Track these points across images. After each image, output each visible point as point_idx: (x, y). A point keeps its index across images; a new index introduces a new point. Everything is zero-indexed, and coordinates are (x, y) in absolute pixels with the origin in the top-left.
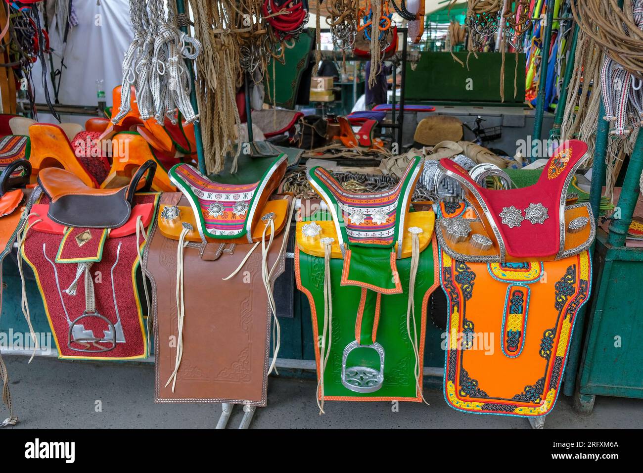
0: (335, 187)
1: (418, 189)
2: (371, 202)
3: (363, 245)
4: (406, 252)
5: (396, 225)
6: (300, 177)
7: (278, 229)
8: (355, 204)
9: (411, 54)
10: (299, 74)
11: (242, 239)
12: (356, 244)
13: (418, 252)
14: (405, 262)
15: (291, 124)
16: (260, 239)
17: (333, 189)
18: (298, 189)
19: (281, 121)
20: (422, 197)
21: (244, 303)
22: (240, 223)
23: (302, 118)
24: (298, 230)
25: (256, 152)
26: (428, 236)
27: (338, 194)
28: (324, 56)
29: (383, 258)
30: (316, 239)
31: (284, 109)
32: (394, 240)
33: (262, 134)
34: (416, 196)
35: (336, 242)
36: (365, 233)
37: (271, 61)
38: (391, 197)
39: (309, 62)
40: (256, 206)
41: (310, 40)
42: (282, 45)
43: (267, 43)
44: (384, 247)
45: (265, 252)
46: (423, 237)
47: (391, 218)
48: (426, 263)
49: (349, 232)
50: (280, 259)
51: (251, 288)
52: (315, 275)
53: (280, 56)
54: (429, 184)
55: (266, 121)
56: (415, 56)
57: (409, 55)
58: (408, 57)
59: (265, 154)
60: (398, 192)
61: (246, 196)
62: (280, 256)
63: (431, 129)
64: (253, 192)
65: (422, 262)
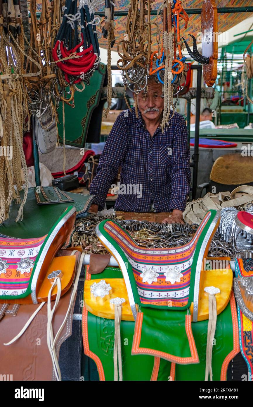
0: (125, 242)
1: (215, 240)
2: (164, 259)
3: (155, 307)
4: (202, 314)
5: (190, 284)
6: (89, 225)
7: (66, 288)
8: (147, 261)
9: (206, 91)
10: (90, 111)
11: (26, 298)
12: (149, 306)
13: (215, 314)
14: (201, 325)
15: (81, 163)
16: (46, 300)
17: (123, 245)
18: (87, 239)
19: (70, 160)
20: (219, 249)
21: (27, 371)
22: (25, 282)
23: (92, 157)
24: (87, 289)
25: (43, 200)
26: (226, 296)
27: (129, 251)
28: (116, 92)
29: (177, 321)
30: (105, 300)
31: (74, 147)
32: (188, 302)
33: (50, 173)
34: (213, 248)
35: (127, 303)
36: (157, 293)
37: (61, 105)
38: (185, 253)
39: (100, 99)
40: (42, 263)
41: (101, 77)
42: (72, 89)
43: (56, 87)
44: (179, 309)
45: (50, 313)
46: (221, 298)
47: (186, 276)
48: (224, 326)
49: (141, 292)
50: (66, 322)
51: (34, 354)
52: (105, 339)
53: (70, 100)
54: (226, 233)
55: (55, 159)
56: (210, 93)
57: (204, 92)
58: (203, 94)
59: (52, 201)
60: (193, 248)
61: (31, 252)
62: (66, 318)
63: (227, 168)
64: (39, 248)
65: (220, 325)
